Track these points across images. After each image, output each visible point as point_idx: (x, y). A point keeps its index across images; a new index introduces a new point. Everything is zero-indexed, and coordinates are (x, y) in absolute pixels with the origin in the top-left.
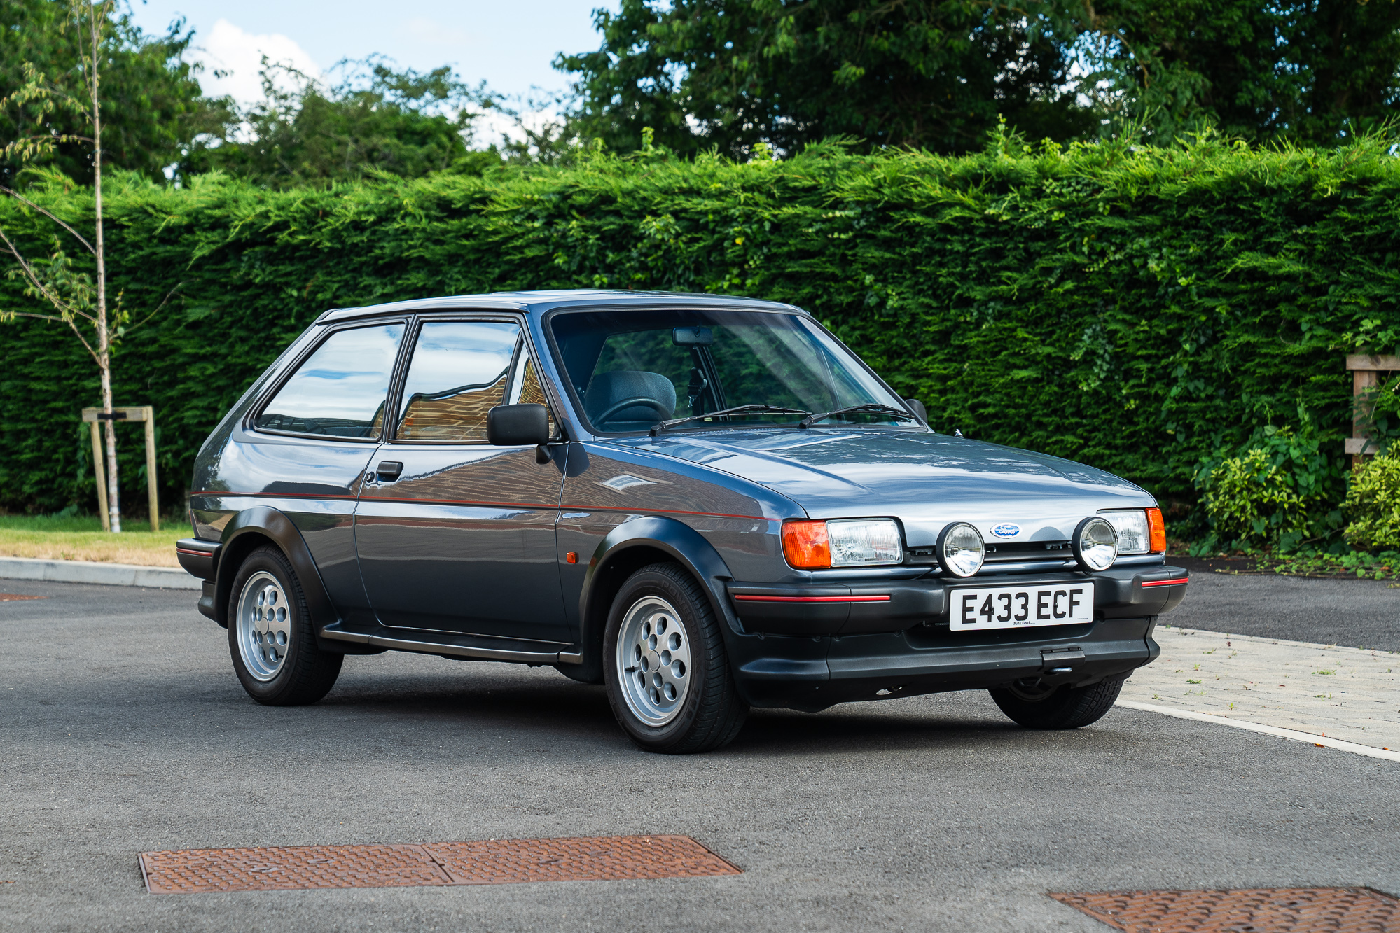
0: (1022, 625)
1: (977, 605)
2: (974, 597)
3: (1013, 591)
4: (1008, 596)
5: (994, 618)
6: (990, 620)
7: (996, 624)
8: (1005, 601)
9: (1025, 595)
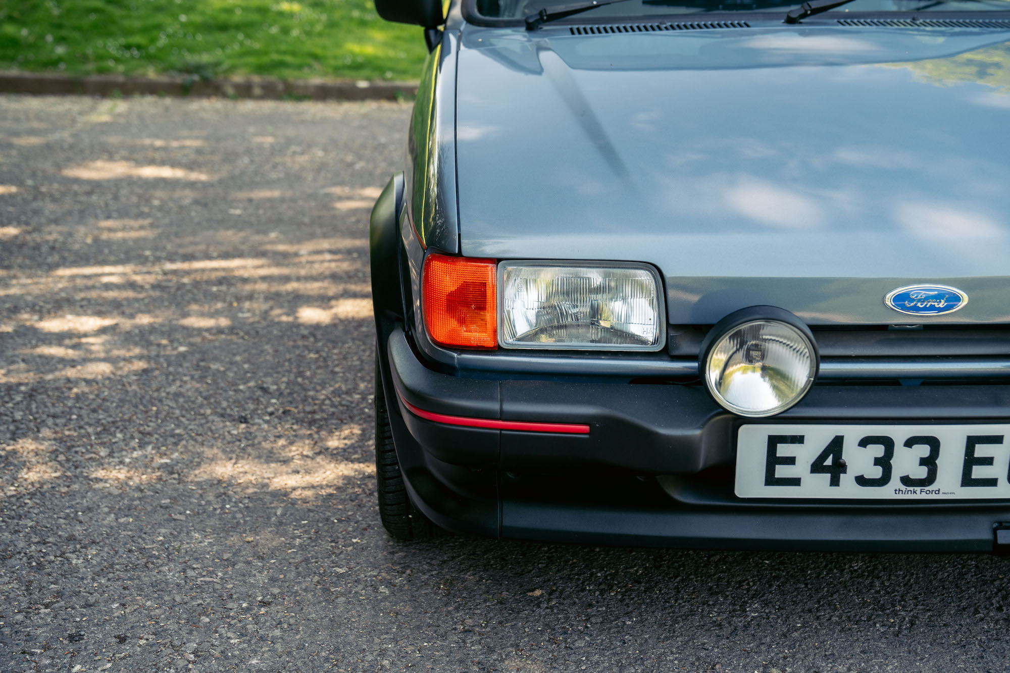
0: (919, 494)
1: (806, 454)
2: (799, 439)
3: (899, 433)
4: (888, 443)
5: (847, 479)
6: (835, 482)
7: (848, 489)
8: (878, 450)
9: (934, 443)
